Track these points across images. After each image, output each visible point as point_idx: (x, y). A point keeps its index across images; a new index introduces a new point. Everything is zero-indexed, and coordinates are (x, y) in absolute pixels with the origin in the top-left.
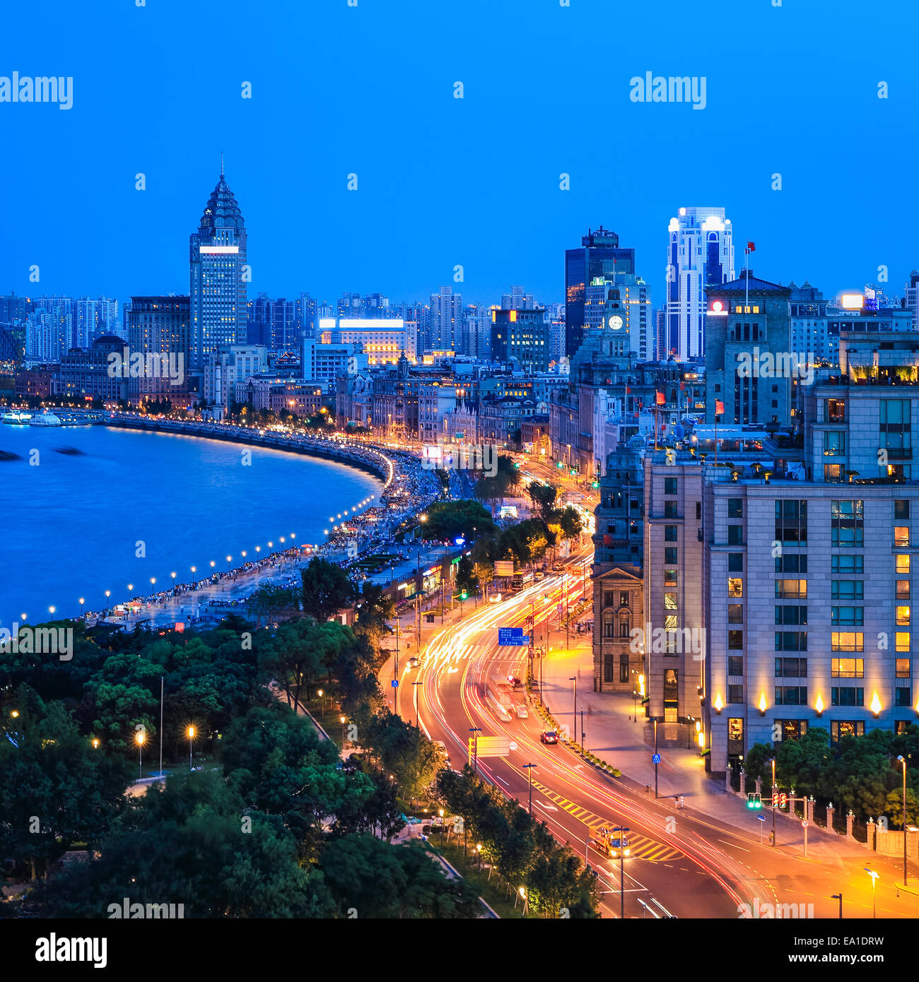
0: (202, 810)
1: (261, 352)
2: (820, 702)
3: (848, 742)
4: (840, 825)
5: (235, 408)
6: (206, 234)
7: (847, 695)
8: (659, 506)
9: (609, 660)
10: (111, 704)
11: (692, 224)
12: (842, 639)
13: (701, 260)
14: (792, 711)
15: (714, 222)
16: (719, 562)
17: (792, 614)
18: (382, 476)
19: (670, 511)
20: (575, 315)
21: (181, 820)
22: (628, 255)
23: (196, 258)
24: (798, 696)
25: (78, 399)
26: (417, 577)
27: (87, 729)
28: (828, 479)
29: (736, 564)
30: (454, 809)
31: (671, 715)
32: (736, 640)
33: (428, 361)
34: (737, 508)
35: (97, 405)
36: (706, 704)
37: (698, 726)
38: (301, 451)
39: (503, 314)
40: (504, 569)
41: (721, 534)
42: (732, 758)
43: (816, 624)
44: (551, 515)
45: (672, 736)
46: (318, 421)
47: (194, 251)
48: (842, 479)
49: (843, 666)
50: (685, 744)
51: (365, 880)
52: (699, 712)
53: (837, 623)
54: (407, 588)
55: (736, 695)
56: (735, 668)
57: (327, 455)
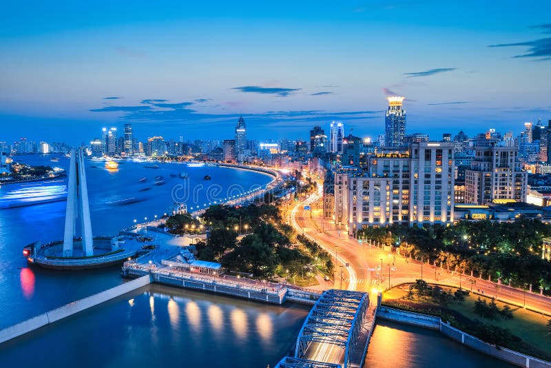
0: (254, 242)
1: (249, 151)
2: (371, 221)
3: (377, 229)
4: (376, 245)
5: (245, 162)
6: (238, 128)
7: (377, 220)
8: (338, 182)
9: (327, 213)
10: (230, 221)
11: (335, 125)
12: (376, 208)
13: (337, 132)
14: (366, 222)
15: (340, 125)
16: (352, 193)
17: (366, 204)
18: (275, 176)
19: (340, 183)
20: (312, 142)
21: (250, 244)
22: (323, 131)
23: (236, 132)
24: (366, 220)
25: (213, 160)
26: (285, 195)
27: (226, 226)
28: (373, 177)
29: (355, 194)
30: (301, 242)
31: (340, 223)
32: (355, 209)
33: (282, 153)
34: (355, 182)
35: (217, 162)
36: (348, 222)
37: (346, 226)
38: (258, 170)
39: (298, 143)
40: (303, 194)
41: (352, 188)
42: (354, 232)
43: (371, 205)
44: (311, 183)
45: (340, 228)
46: (261, 165)
47: (236, 130)
48: (376, 177)
49: (376, 214)
50: (343, 229)
51: (287, 256)
52: (346, 223)
53: (375, 205)
54: (284, 198)
55: (355, 220)
56: (355, 214)
57: (264, 171)
